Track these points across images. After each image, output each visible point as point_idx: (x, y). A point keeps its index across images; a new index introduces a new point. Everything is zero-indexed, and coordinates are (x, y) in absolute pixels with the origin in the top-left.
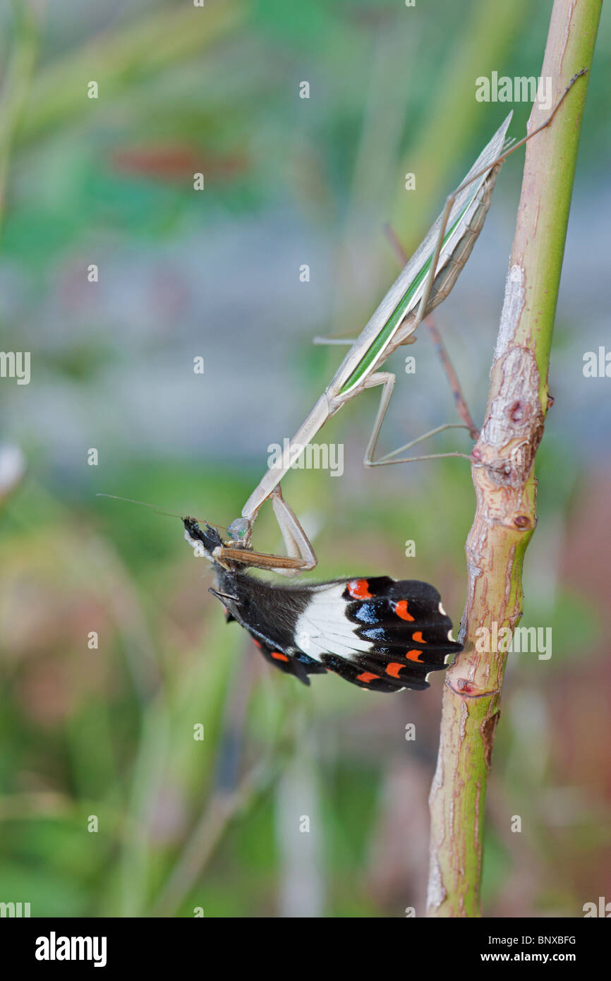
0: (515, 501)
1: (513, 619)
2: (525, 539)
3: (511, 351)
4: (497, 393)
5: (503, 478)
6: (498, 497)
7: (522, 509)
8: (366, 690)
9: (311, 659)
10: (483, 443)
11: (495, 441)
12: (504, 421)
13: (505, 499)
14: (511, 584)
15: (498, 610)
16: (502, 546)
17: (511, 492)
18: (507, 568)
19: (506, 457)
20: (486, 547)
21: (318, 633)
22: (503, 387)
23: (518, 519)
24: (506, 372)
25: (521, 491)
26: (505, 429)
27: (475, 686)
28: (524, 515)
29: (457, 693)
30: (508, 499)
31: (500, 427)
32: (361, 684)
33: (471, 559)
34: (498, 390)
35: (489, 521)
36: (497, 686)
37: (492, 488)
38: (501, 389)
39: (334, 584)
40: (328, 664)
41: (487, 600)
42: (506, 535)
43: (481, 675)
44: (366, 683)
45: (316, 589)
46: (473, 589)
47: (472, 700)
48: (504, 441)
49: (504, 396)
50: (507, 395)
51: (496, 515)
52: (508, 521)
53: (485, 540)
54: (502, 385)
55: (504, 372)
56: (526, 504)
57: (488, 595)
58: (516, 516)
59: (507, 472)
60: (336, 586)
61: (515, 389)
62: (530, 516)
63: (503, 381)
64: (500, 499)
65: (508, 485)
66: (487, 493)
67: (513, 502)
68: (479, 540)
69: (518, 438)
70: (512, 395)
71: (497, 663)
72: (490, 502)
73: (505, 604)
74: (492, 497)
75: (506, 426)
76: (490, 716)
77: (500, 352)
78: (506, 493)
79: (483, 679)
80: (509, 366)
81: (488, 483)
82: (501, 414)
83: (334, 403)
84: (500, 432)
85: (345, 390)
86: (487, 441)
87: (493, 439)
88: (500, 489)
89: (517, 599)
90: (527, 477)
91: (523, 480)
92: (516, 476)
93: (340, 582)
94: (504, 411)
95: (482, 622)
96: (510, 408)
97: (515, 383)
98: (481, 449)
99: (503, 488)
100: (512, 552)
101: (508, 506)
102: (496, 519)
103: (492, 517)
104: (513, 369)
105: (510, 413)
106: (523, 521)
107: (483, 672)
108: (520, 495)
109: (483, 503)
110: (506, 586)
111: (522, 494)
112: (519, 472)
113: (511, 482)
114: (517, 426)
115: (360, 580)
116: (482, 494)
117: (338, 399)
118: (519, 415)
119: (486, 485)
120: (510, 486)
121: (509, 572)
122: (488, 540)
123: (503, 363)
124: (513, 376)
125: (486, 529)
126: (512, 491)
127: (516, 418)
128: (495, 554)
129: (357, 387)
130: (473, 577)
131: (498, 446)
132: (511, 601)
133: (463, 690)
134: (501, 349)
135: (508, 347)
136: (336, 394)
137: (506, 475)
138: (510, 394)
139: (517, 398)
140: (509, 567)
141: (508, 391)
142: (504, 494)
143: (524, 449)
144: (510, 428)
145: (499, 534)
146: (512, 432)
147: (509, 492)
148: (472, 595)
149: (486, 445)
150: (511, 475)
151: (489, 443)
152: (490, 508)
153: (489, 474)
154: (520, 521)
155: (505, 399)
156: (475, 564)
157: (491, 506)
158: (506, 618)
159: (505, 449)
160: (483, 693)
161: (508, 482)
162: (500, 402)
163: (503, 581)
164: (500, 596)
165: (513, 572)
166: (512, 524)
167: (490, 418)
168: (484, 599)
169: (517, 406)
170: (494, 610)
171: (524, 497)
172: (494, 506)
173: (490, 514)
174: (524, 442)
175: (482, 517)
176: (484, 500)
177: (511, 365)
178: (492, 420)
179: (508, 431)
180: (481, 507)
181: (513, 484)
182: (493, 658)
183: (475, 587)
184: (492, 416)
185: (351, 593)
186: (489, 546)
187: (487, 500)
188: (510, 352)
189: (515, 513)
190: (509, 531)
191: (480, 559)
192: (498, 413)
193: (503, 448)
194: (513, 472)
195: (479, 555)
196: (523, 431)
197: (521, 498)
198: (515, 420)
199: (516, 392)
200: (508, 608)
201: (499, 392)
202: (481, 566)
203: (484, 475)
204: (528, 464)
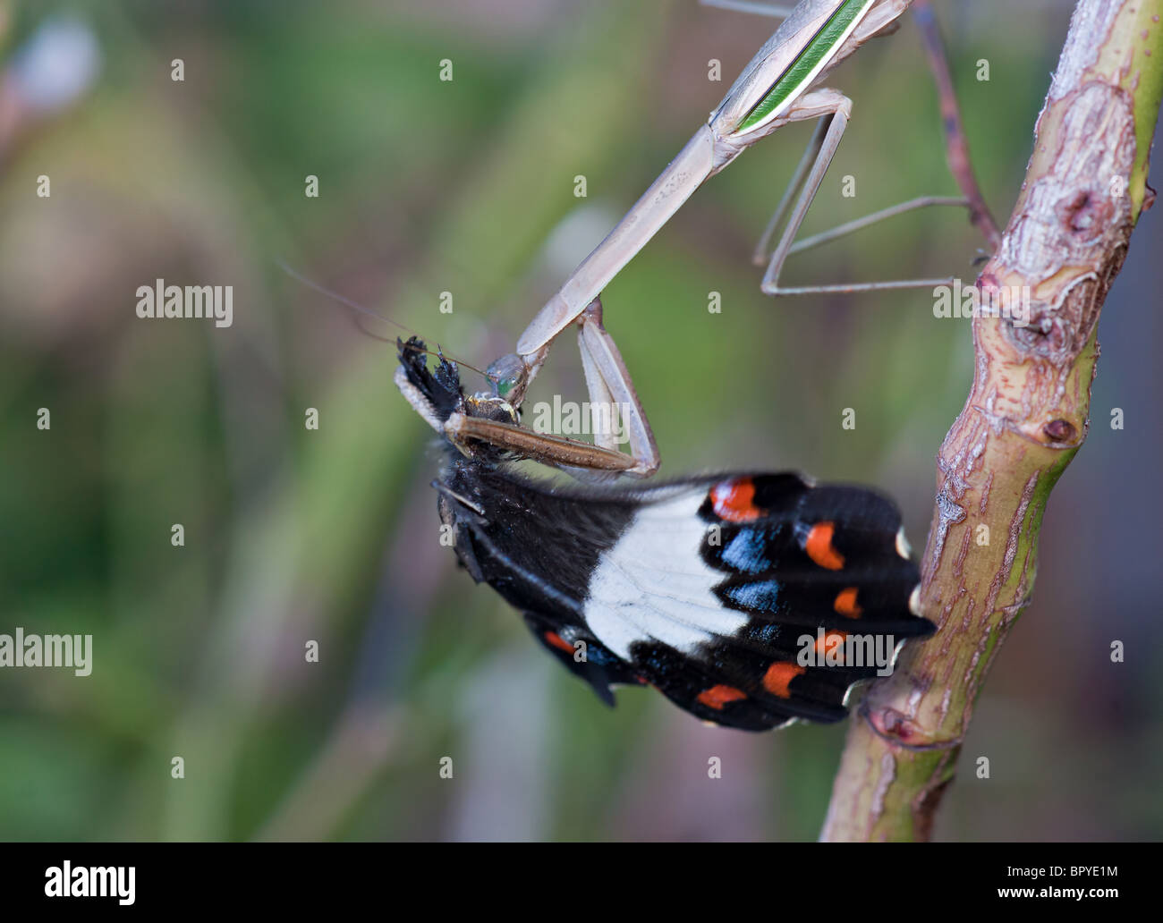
0: (1052, 388)
1: (1012, 610)
2: (1061, 464)
3: (1086, 90)
4: (1047, 169)
5: (1035, 340)
6: (1019, 377)
7: (1064, 407)
8: (711, 725)
9: (608, 653)
10: (1004, 264)
11: (1029, 265)
12: (1052, 229)
13: (1032, 383)
14: (1017, 544)
15: (984, 590)
16: (1013, 473)
17: (1045, 371)
18: (1016, 514)
19: (1049, 301)
20: (981, 469)
21: (635, 595)
22: (1061, 159)
23: (1052, 425)
24: (1070, 130)
25: (1066, 371)
26: (1054, 243)
27: (916, 729)
28: (1064, 417)
29: (881, 735)
30: (1039, 384)
31: (1043, 238)
32: (704, 713)
33: (947, 486)
34: (1049, 163)
35: (995, 421)
36: (958, 733)
37: (1010, 357)
38: (1056, 160)
39: (682, 488)
40: (643, 666)
41: (966, 569)
42: (1024, 452)
43: (932, 709)
44: (714, 710)
45: (646, 496)
46: (941, 542)
47: (906, 753)
48: (1048, 267)
49: (1061, 177)
50: (1066, 175)
51: (1011, 411)
52: (1033, 428)
53: (981, 455)
54: (1059, 154)
55: (1066, 128)
56: (1072, 397)
57: (969, 561)
58: (1050, 418)
59: (1045, 330)
60: (686, 491)
61: (1084, 166)
62: (1076, 421)
63: (1062, 148)
64: (1023, 381)
65: (1041, 356)
66: (997, 364)
67: (1048, 391)
68: (967, 454)
69: (1077, 267)
70: (1077, 178)
71: (967, 688)
72: (1001, 384)
73: (1001, 580)
74: (1007, 373)
75: (1057, 238)
76: (935, 782)
77: (1063, 85)
78: (1037, 371)
79: (935, 717)
80: (1078, 118)
81: (1002, 347)
82: (1050, 212)
83: (727, 147)
84: (1042, 248)
85: (750, 124)
86: (1015, 263)
87: (1026, 260)
88: (1025, 362)
89: (1024, 572)
90: (1081, 344)
91: (1074, 348)
92: (1061, 341)
93: (697, 482)
94: (1055, 208)
95: (949, 609)
96: (1070, 202)
97: (1087, 154)
98: (1000, 275)
99: (1032, 360)
100: (1031, 485)
101: (1035, 397)
102: (1006, 419)
103: (1002, 414)
104: (1085, 126)
105: (1067, 214)
106: (1062, 430)
107: (936, 703)
108: (1062, 378)
109: (985, 383)
110: (1007, 547)
111: (1067, 377)
112: (1067, 334)
113: (1049, 350)
114: (1077, 242)
115: (738, 481)
116: (988, 365)
117: (735, 139)
118: (1085, 220)
119: (997, 349)
120: (1046, 358)
121: (1017, 522)
122: (987, 456)
123: (1066, 112)
124: (1084, 140)
125: (985, 434)
126: (1049, 368)
127: (1079, 225)
128: (996, 485)
129: (775, 119)
130: (944, 520)
131: (1034, 276)
132: (1012, 576)
133: (891, 731)
134: (1066, 80)
135: (1081, 79)
136: (733, 129)
137: (1042, 335)
138: (1072, 176)
139: (1085, 185)
140: (1019, 513)
141: (1070, 169)
142: (1032, 373)
143: (1084, 287)
144: (1063, 243)
145: (1011, 449)
146: (1065, 252)
147: (1042, 369)
148: (937, 553)
149: (1012, 269)
150: (1050, 337)
151: (1017, 268)
152: (998, 396)
153: (1008, 328)
154: (1056, 430)
155: (1063, 183)
156: (953, 498)
157: (1002, 391)
158: (997, 608)
159: (1047, 285)
160: (931, 742)
161: (1044, 349)
162: (1050, 189)
163: (1003, 538)
164: (992, 566)
165: (1026, 524)
166: (1040, 434)
167: (1025, 217)
168: (959, 566)
169: (1084, 201)
170: (976, 591)
171: (1071, 382)
172: (1008, 393)
173: (997, 407)
174: (1087, 276)
175: (980, 410)
176: (989, 376)
177: (1083, 118)
178: (1028, 222)
179: (1056, 250)
180: (981, 388)
181: (1053, 355)
182: (960, 679)
183: (945, 539)
184: (1030, 213)
185: (718, 507)
186: (987, 470)
187: (996, 378)
188: (1083, 89)
189: (1049, 412)
190: (1031, 447)
191: (965, 490)
192: (1043, 210)
193: (1043, 282)
194: (1056, 331)
195: (964, 481)
196: (1088, 252)
197: (1064, 384)
198: (1075, 229)
199: (1085, 172)
200: (1004, 589)
201: (1052, 168)
202: (965, 502)
203: (997, 329)
204: (1088, 317)
